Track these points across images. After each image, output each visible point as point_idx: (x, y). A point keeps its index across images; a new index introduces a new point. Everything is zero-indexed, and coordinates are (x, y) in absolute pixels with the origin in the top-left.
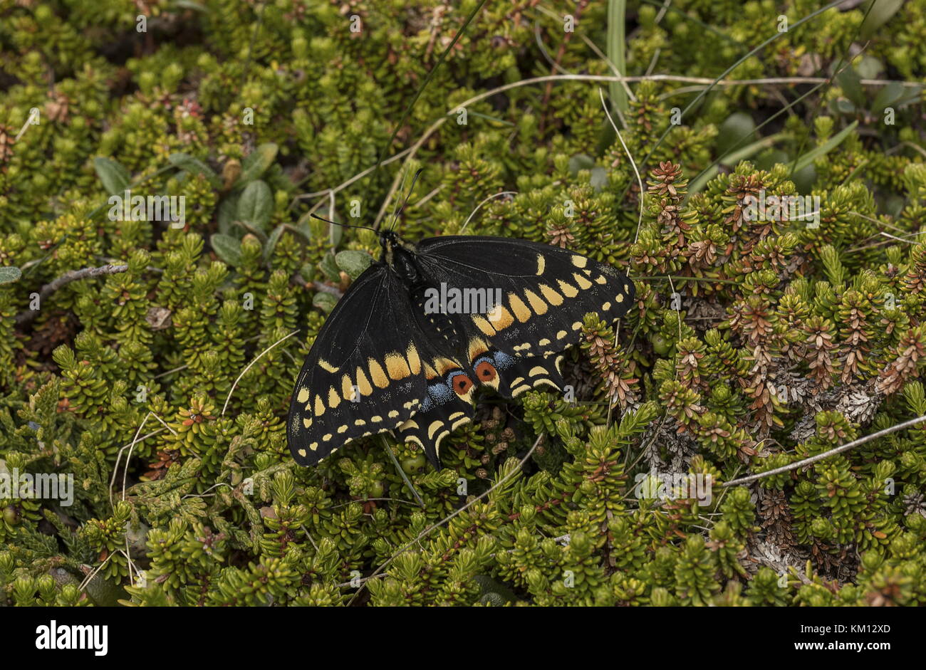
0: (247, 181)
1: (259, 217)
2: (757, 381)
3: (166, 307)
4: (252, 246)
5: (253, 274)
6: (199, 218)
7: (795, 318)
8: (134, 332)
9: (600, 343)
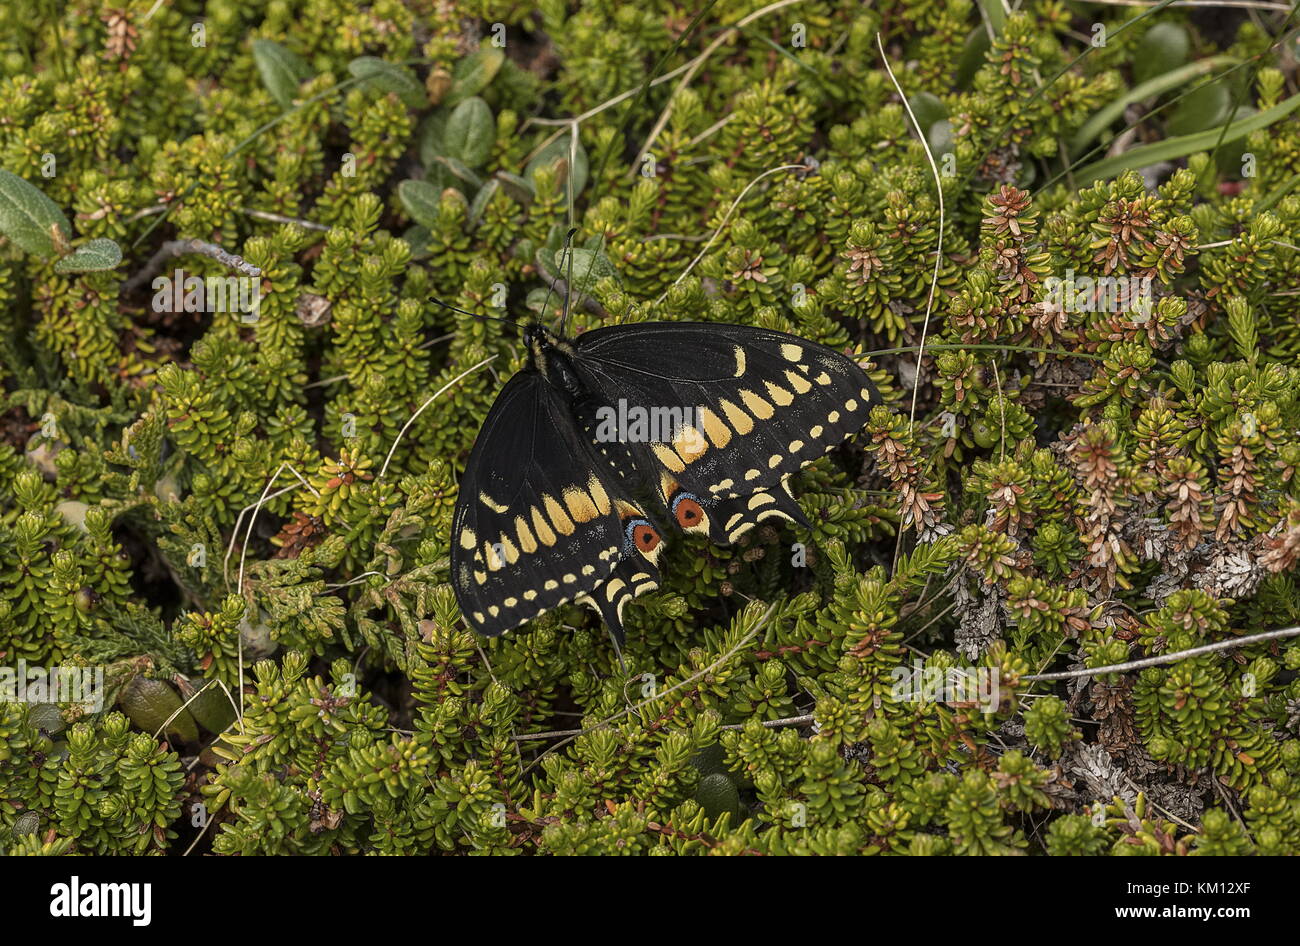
0: (459, 95)
1: (473, 148)
2: (1095, 533)
3: (324, 297)
4: (452, 210)
5: (453, 242)
6: (388, 150)
7: (1160, 444)
8: (277, 330)
9: (890, 447)
